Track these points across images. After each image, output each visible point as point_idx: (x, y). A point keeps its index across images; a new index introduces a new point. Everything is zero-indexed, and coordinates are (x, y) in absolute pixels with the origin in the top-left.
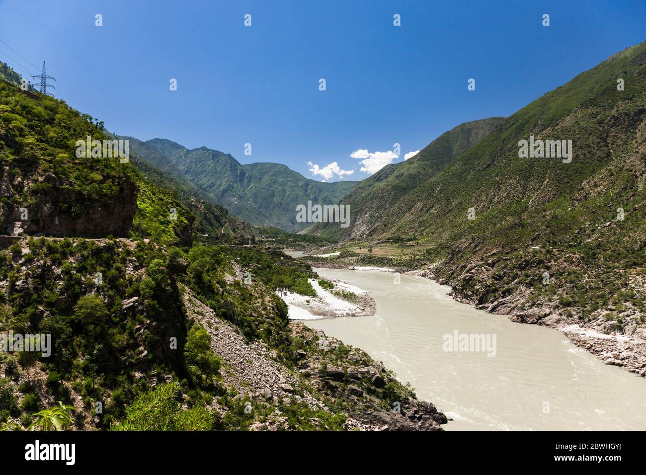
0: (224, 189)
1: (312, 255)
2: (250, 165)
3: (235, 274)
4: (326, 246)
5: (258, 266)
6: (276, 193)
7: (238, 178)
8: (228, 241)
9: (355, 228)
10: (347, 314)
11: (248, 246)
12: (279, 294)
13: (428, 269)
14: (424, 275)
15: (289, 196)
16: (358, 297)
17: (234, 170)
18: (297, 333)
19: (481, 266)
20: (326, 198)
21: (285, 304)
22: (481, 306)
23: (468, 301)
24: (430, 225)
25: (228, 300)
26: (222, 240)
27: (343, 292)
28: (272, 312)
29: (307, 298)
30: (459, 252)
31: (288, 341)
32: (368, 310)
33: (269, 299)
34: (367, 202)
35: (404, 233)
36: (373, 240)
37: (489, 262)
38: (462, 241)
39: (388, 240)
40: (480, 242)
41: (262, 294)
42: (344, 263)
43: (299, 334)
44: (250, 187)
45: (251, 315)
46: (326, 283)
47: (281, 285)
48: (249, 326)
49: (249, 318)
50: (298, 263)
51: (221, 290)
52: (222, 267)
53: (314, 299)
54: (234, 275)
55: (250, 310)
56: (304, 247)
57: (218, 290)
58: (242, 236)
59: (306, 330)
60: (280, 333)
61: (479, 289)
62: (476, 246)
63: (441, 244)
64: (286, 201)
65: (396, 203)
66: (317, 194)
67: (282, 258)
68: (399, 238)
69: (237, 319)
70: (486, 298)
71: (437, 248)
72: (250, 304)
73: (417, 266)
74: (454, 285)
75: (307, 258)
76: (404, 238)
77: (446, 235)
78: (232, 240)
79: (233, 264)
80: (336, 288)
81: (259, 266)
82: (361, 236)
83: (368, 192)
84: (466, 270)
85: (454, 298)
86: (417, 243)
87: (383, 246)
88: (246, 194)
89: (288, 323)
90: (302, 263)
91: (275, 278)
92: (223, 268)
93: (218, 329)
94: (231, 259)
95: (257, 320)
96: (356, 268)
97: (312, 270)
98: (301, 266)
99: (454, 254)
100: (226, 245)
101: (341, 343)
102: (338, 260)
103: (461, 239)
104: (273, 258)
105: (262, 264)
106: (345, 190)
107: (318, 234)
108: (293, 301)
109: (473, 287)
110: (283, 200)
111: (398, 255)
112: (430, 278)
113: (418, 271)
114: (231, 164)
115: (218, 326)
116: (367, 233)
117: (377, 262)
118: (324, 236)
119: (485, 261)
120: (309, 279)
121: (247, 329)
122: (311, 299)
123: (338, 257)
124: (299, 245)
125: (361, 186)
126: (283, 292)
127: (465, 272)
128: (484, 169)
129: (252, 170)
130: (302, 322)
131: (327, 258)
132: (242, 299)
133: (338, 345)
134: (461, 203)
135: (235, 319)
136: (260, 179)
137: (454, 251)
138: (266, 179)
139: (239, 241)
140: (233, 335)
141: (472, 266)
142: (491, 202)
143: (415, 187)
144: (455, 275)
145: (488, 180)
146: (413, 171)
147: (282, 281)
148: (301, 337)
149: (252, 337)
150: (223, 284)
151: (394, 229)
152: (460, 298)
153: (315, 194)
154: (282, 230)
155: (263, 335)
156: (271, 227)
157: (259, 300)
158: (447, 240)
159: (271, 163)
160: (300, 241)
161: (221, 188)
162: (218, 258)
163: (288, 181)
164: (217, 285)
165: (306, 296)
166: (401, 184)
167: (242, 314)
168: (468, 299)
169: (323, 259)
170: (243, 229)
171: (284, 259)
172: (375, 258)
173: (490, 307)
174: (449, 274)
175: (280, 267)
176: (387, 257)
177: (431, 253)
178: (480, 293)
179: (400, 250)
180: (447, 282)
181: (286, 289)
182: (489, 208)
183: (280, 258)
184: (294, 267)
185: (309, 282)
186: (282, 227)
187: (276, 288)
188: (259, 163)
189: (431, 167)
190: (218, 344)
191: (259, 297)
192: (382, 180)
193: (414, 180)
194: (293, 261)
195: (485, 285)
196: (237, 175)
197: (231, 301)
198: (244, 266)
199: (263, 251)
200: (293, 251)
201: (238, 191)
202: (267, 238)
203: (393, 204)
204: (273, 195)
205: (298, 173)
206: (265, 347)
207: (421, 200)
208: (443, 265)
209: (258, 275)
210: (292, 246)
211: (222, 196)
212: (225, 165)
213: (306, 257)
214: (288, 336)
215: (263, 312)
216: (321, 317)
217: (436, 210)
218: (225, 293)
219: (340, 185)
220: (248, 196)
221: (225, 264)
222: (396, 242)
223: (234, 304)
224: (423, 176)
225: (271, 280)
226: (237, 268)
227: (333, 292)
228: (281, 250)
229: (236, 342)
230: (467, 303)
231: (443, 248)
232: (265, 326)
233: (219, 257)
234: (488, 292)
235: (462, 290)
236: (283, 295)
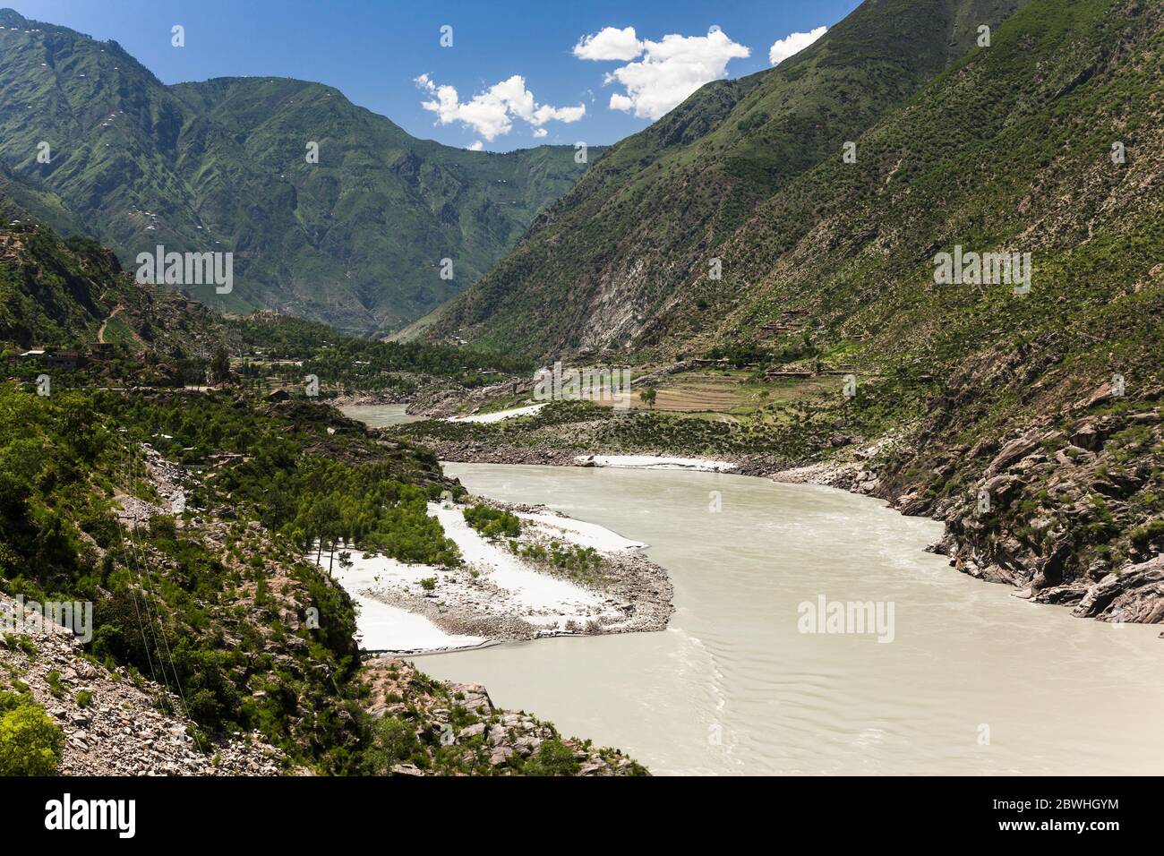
0: (99, 178)
1: (439, 415)
2: (198, 87)
3: (153, 493)
4: (489, 383)
5: (240, 460)
6: (301, 194)
7: (155, 136)
8: (125, 371)
9: (594, 318)
10: (571, 624)
11: (203, 389)
12: (323, 560)
13: (859, 458)
14: (844, 482)
15: (351, 202)
16: (608, 564)
17: (135, 105)
18: (392, 699)
19: (1054, 446)
20: (486, 207)
21: (345, 596)
22: (1056, 590)
23: (1006, 575)
24: (865, 302)
25: (127, 591)
26: (101, 370)
27: (555, 545)
28: (296, 627)
29: (424, 571)
30: (970, 396)
31: (357, 731)
32: (645, 610)
33: (285, 580)
34: (635, 223)
35: (772, 332)
36: (657, 358)
37: (1082, 431)
38: (983, 355)
39: (712, 359)
40: (1048, 361)
41: (258, 564)
42: (557, 444)
43: (394, 707)
44: (203, 169)
45: (219, 643)
46: (495, 518)
47: (331, 530)
48: (212, 682)
49: (209, 655)
50: (392, 445)
51: (102, 553)
52: (105, 467)
53: (450, 574)
54: (150, 495)
55: (214, 622)
56: (410, 389)
57: (90, 554)
58: (178, 354)
59: (422, 689)
60: (328, 705)
61: (1048, 527)
62: (1033, 376)
63: (904, 370)
64: (341, 223)
65: (739, 224)
66: (452, 195)
67: (331, 431)
68: (753, 348)
69: (167, 658)
70: (1075, 561)
71: (891, 383)
72: (214, 601)
73: (817, 449)
74: (952, 514)
75: (420, 429)
76: (771, 350)
77: (923, 337)
78: (142, 367)
79: (145, 457)
80: (529, 533)
81: (246, 460)
82: (614, 346)
83: (639, 185)
84: (996, 460)
85: (953, 564)
86: (819, 366)
87: (697, 380)
88: (188, 197)
89: (355, 665)
90: (403, 446)
91: (306, 504)
92: (109, 474)
93: (89, 702)
94: (136, 438)
95: (239, 661)
96: (598, 459)
97: (440, 469)
98: (400, 457)
99: (951, 405)
100: (119, 388)
101: (550, 732)
102: (535, 434)
103: (977, 348)
104: (295, 430)
105: (255, 453)
106: (556, 178)
107: (461, 342)
108: (373, 585)
109: (1021, 523)
110: (328, 217)
111: (750, 409)
112: (867, 492)
113: (821, 466)
114: (123, 81)
115: (90, 688)
116: (637, 332)
117: (673, 437)
118: (483, 349)
119: (1069, 429)
120: (431, 505)
121: (204, 695)
122: (441, 575)
123: (536, 424)
124: (392, 383)
125: (614, 161)
126: (336, 555)
127: (992, 467)
128: (1069, 89)
129: (209, 104)
130: (408, 660)
131: (494, 427)
132: (182, 585)
133: (538, 741)
134: (978, 220)
135: (155, 661)
136: (241, 139)
137: (953, 393)
138: (262, 140)
139: (168, 372)
140: (150, 720)
141: (1021, 445)
142: (1091, 210)
143: (809, 164)
144: (956, 479)
145: (1084, 130)
146: (802, 104)
147: (333, 515)
148: (406, 715)
149: (223, 722)
150: (108, 530)
151: (732, 320)
152: (975, 562)
153: (445, 193)
154: (327, 328)
155: (265, 713)
156: (287, 320)
157: (246, 585)
158: (927, 352)
159: (278, 81)
160: (397, 369)
161: (89, 174)
162: (86, 436)
163: (347, 148)
164: (87, 538)
165: (423, 567)
166: (760, 155)
167: (183, 641)
168: (1004, 567)
169: (481, 431)
170: (182, 326)
171: (337, 432)
172: (666, 421)
173: (1090, 593)
174: (936, 477)
175: (324, 464)
176: (709, 417)
177: (869, 403)
178: (1051, 543)
179: (755, 395)
180: (927, 506)
181: (346, 542)
182: (1084, 234)
183: (322, 431)
184: (375, 463)
185: (430, 514)
186: (327, 316)
187: (310, 539)
188: (233, 80)
189: (870, 88)
190: (91, 756)
191: (248, 575)
192: (690, 139)
193: (807, 136)
194: (371, 441)
195: (1068, 516)
196: (150, 123)
197: (139, 594)
198: (188, 462)
199: (261, 406)
200: (372, 403)
201: (154, 183)
202: (273, 357)
203: (731, 228)
204: (292, 199)
205: (382, 118)
206: (271, 756)
207: (832, 211)
208: (914, 444)
209: (244, 494)
210: (366, 387)
211: (95, 202)
212: (100, 86)
213: (418, 423)
214: (356, 713)
215: (265, 630)
216: (476, 640)
217: (886, 245)
218: (118, 566)
219: (540, 160)
220: (196, 204)
221: (117, 458)
222: (740, 366)
223: (153, 604)
224: (841, 121)
225: (293, 511)
226: (161, 472)
227: (520, 548)
228: (328, 401)
229: (161, 744)
230: (1005, 582)
231: (911, 384)
232: (273, 678)
233: (91, 433)
234: (1079, 540)
235: (984, 533)
236: (336, 563)
